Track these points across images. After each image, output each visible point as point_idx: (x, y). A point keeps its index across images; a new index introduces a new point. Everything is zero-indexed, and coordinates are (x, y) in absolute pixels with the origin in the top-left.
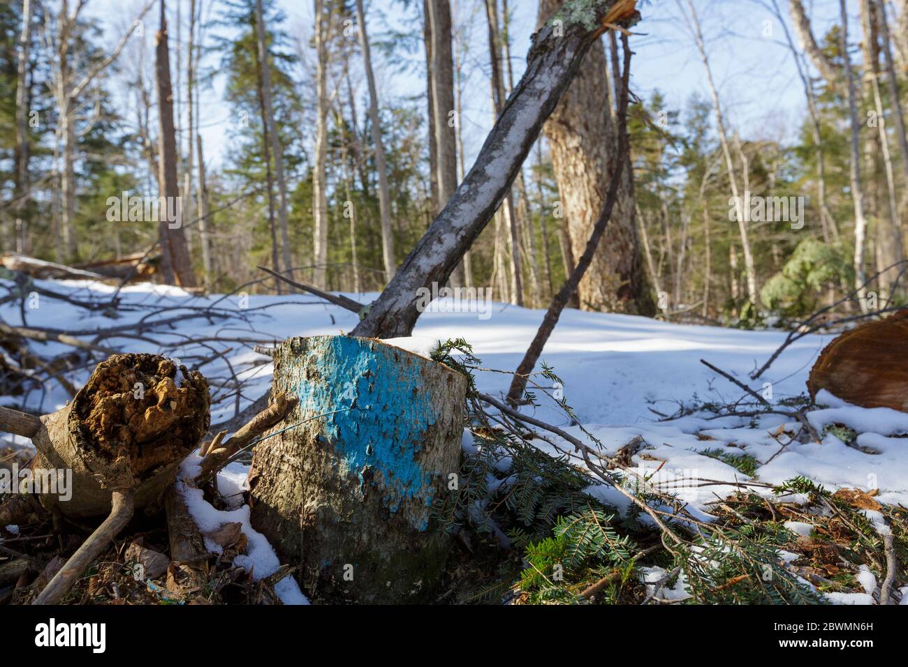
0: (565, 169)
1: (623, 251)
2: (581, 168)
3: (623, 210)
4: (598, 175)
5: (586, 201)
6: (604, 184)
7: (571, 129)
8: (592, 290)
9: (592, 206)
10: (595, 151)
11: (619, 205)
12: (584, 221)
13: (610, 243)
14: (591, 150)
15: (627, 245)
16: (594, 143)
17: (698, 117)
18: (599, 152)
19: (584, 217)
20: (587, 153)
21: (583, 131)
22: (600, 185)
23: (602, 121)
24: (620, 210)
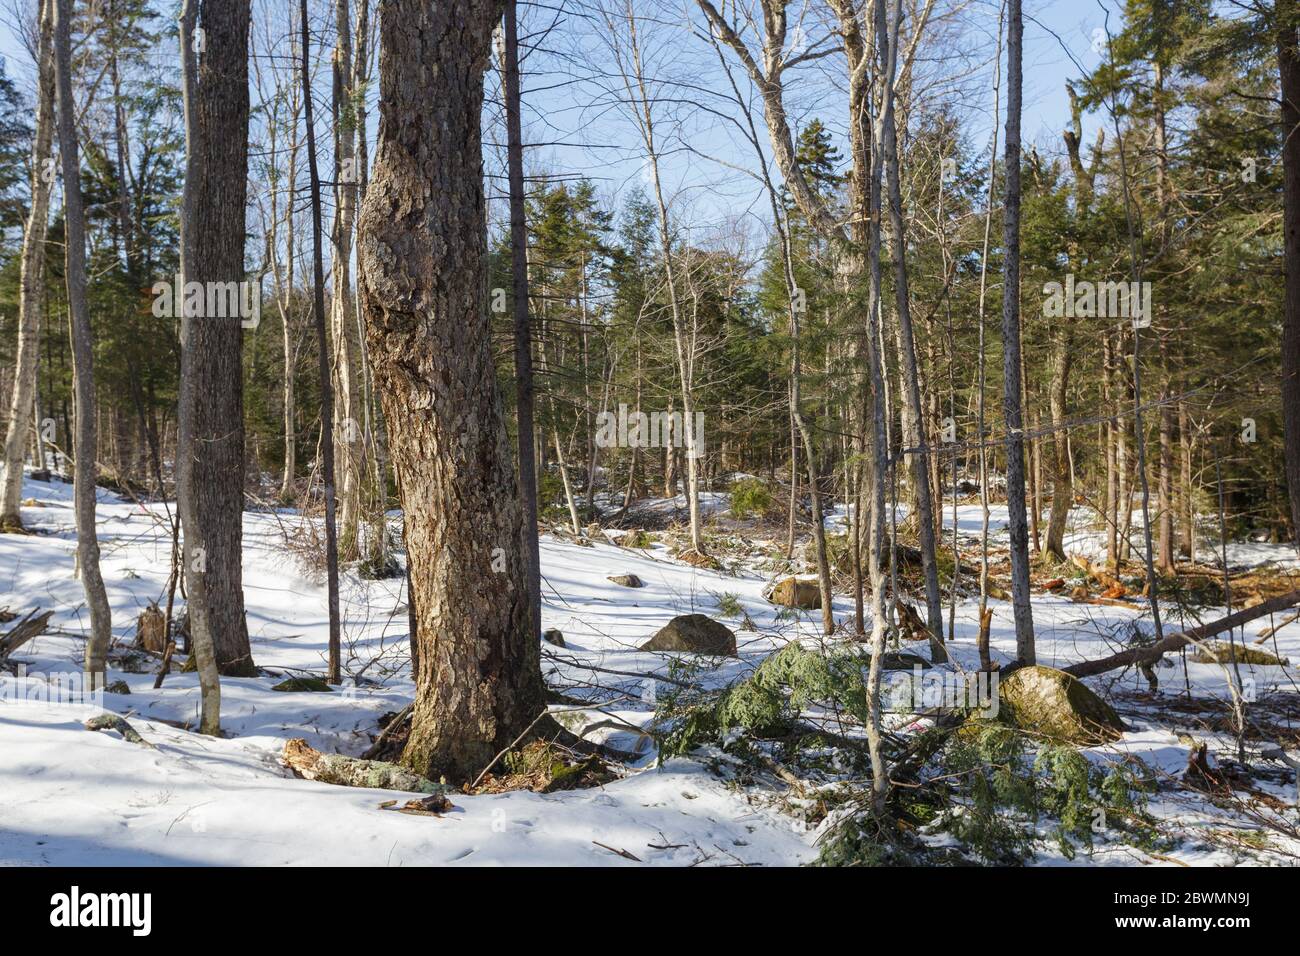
0: (405, 441)
1: (496, 595)
2: (432, 446)
3: (502, 524)
4: (460, 461)
5: (436, 504)
6: (470, 479)
7: (419, 379)
8: (438, 659)
9: (447, 517)
10: (459, 420)
11: (494, 517)
12: (431, 539)
13: (474, 581)
14: (453, 418)
15: (503, 585)
16: (457, 408)
17: (639, 223)
18: (464, 423)
19: (433, 531)
20: (444, 422)
21: (440, 385)
22: (463, 481)
23: (474, 370)
24: (495, 525)
